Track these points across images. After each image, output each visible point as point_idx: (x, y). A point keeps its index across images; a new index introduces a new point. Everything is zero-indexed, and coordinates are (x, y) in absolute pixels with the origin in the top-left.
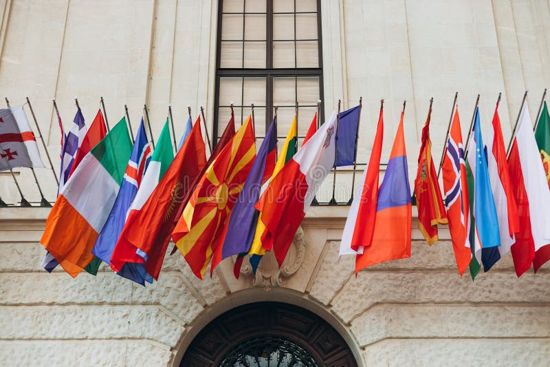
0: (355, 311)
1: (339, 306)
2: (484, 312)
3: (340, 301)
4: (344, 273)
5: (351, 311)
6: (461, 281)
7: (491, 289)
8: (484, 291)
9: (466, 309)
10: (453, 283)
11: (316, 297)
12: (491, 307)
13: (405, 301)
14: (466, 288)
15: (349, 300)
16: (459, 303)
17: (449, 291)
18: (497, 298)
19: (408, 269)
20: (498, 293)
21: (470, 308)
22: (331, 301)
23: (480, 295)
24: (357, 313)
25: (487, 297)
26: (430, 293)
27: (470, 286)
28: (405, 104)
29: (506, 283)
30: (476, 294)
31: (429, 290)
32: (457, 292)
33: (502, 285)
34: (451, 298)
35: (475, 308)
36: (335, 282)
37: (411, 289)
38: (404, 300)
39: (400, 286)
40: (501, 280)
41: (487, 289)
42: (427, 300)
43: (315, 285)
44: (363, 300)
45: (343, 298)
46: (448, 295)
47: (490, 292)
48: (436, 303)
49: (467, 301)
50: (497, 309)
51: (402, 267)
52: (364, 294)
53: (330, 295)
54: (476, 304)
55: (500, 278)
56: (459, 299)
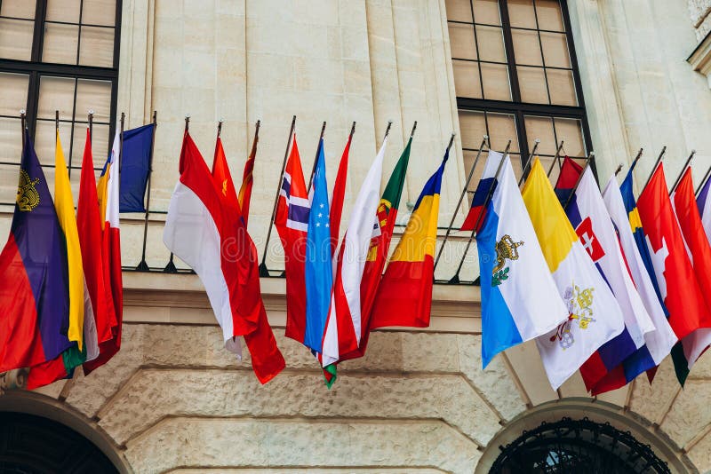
0: (134, 428)
1: (110, 421)
2: (320, 431)
3: (111, 413)
4: (121, 371)
5: (128, 427)
6: (292, 386)
7: (333, 398)
8: (323, 401)
9: (297, 426)
10: (280, 389)
11: (77, 406)
12: (332, 424)
13: (210, 414)
14: (298, 397)
15: (126, 411)
16: (288, 417)
17: (274, 400)
18: (341, 411)
19: (217, 368)
20: (341, 404)
21: (302, 424)
22: (98, 412)
23: (317, 407)
24: (137, 430)
25: (327, 410)
26: (247, 402)
27: (303, 394)
28: (220, 127)
29: (354, 391)
30: (312, 405)
31: (246, 398)
32: (285, 402)
33: (349, 393)
34: (277, 410)
35: (308, 425)
36: (106, 384)
37: (220, 396)
38: (207, 412)
39: (203, 391)
40: (348, 386)
41: (328, 399)
42: (241, 413)
43: (75, 387)
44: (148, 411)
45: (117, 407)
46: (273, 406)
47: (331, 402)
48: (255, 417)
49: (298, 415)
50: (338, 427)
51: (209, 363)
52: (149, 401)
53: (98, 403)
54: (312, 419)
55: (347, 383)
56: (287, 411)
